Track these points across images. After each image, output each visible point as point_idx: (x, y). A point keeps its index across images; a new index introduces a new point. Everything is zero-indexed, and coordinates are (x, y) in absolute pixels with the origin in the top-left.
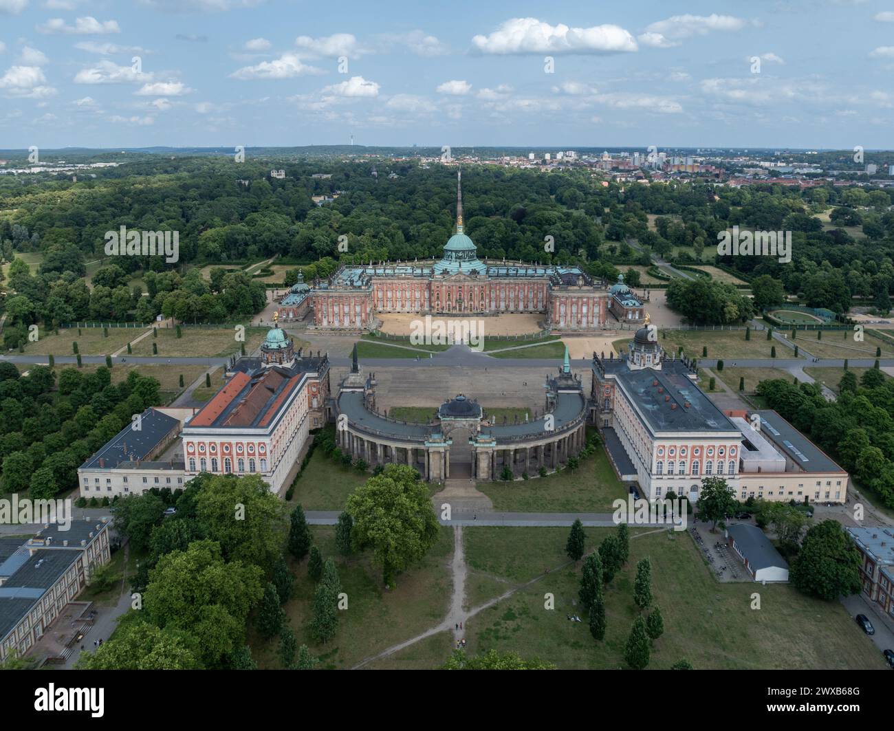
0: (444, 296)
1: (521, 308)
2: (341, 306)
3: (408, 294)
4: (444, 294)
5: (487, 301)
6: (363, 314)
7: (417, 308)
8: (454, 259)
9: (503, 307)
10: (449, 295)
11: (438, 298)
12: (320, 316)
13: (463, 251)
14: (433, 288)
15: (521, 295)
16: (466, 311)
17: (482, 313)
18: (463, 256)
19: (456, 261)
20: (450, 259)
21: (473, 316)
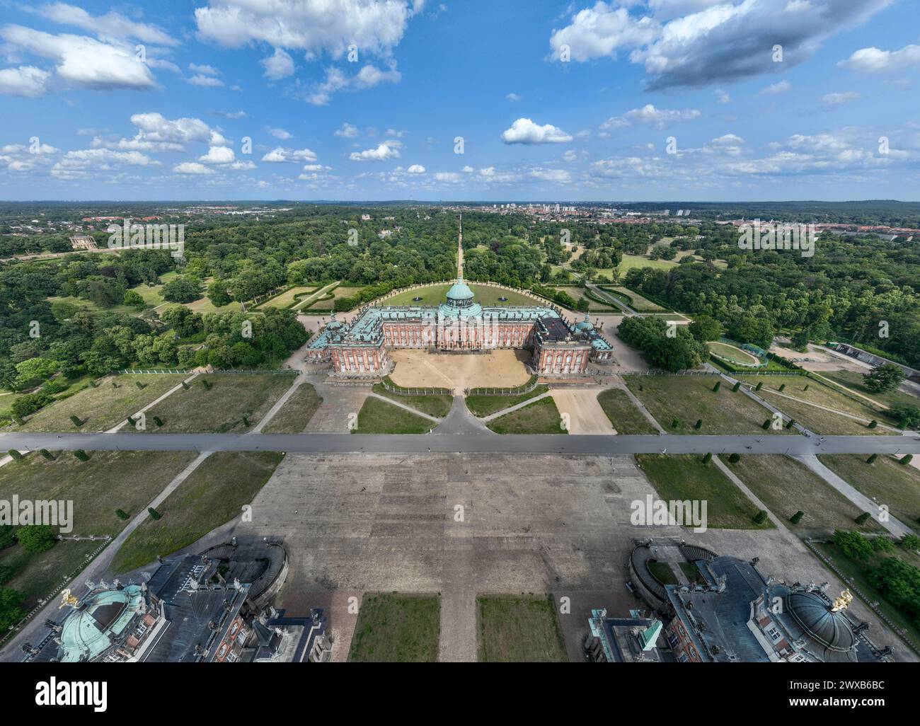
1: (508, 344)
2: (355, 357)
6: (376, 364)
8: (455, 306)
12: (338, 364)
13: (463, 300)
15: (509, 334)
16: (465, 349)
17: (478, 351)
18: (463, 304)
19: (457, 308)
20: (452, 305)
21: (470, 354)
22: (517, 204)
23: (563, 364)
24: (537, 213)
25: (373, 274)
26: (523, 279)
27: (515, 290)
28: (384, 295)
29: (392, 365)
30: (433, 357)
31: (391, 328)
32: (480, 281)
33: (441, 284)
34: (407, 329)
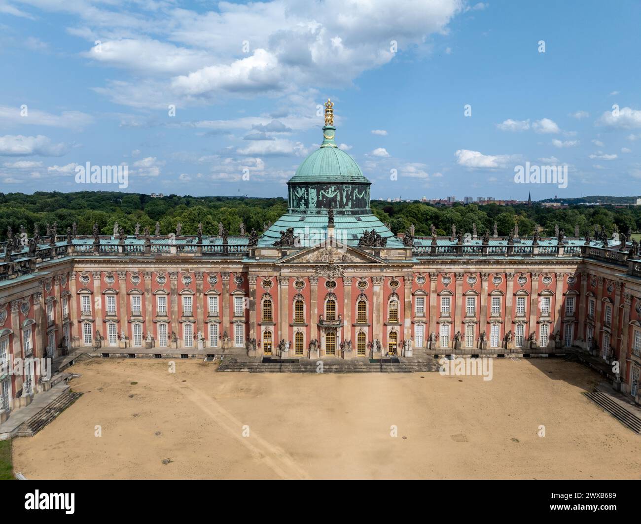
0: (284, 311)
1: (494, 341)
3: (187, 304)
4: (286, 302)
5: (407, 322)
7: (213, 344)
8: (312, 206)
9: (444, 343)
10: (299, 307)
11: (268, 314)
13: (340, 185)
14: (253, 287)
15: (495, 308)
17: (395, 361)
18: (339, 198)
19: (318, 213)
20: (303, 208)
21: (369, 371)
29: (53, 400)
31: (97, 283)
34: (149, 287)
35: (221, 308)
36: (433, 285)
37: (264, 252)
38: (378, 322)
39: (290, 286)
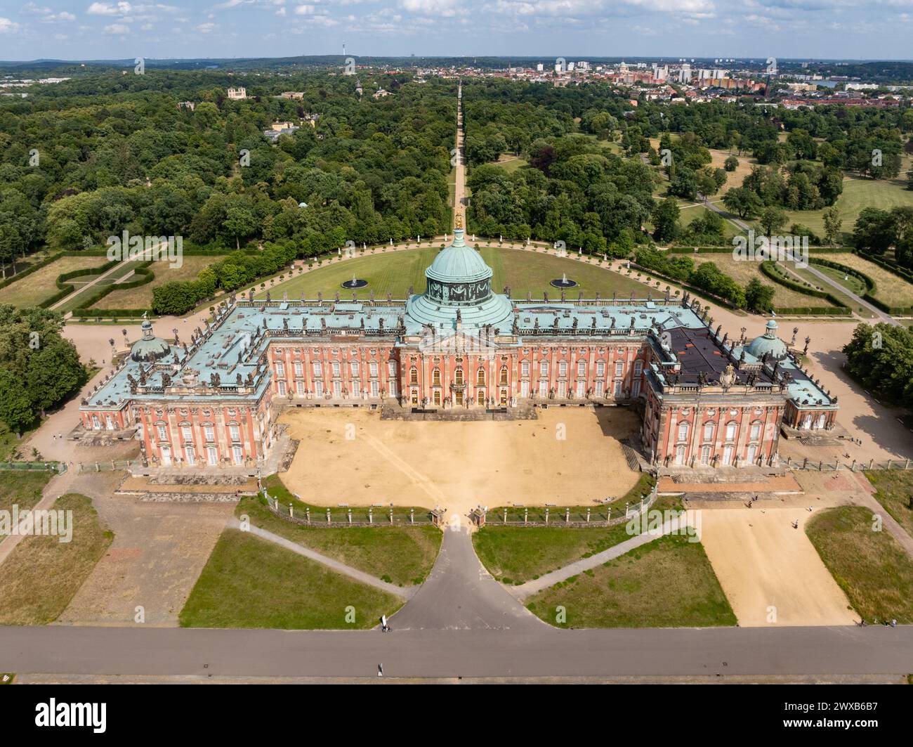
0: (427, 378)
1: (579, 394)
2: (197, 428)
3: (354, 369)
4: (427, 372)
5: (514, 384)
6: (247, 445)
7: (374, 395)
8: (445, 300)
9: (542, 395)
10: (437, 375)
11: (414, 379)
12: (153, 446)
13: (466, 285)
14: (403, 361)
15: (581, 370)
16: (471, 408)
17: (504, 411)
18: (465, 294)
19: (450, 304)
20: (438, 298)
21: (484, 419)
22: (593, 62)
23: (719, 444)
24: (638, 83)
25: (249, 224)
26: (612, 236)
27: (594, 261)
28: (272, 273)
29: (287, 447)
30: (391, 427)
31: (288, 355)
32: (508, 239)
33: (413, 246)
34: (327, 358)
35: (380, 371)
36: (535, 355)
37: (411, 339)
38: (492, 384)
39: (430, 362)
